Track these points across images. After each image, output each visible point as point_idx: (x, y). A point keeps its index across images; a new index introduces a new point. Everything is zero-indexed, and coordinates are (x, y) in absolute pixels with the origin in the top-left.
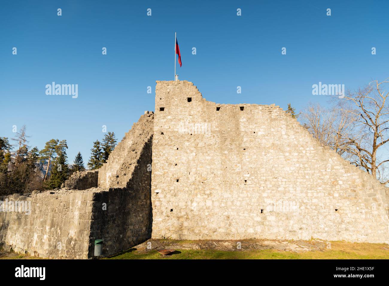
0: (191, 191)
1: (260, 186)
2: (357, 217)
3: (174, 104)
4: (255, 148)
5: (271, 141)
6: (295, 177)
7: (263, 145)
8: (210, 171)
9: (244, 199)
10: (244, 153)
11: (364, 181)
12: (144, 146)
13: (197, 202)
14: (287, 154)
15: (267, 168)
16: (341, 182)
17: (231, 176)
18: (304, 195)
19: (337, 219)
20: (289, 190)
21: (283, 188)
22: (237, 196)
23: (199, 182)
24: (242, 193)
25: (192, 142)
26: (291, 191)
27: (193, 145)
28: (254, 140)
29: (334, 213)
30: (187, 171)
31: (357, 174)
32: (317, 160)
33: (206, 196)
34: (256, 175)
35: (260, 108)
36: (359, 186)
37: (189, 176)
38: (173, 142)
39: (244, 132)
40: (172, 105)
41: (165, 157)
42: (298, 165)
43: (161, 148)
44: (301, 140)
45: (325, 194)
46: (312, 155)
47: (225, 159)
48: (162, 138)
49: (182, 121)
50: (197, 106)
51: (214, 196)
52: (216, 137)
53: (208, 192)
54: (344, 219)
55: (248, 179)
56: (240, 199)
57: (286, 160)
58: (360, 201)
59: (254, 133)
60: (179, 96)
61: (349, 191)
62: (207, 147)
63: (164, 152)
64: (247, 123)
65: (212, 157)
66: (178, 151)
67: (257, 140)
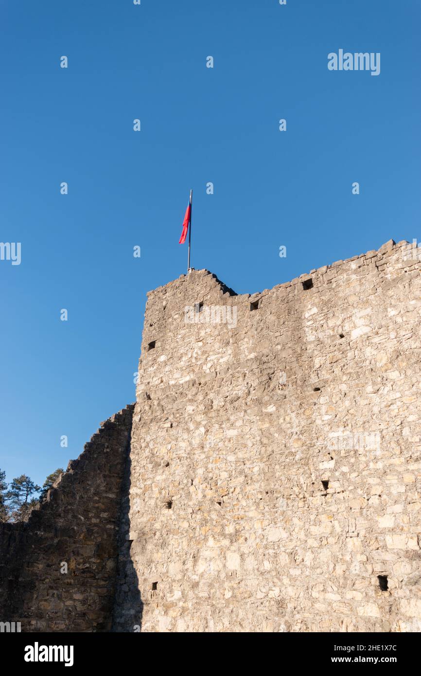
0: (194, 530)
1: (368, 493)
3: (172, 327)
4: (345, 378)
5: (391, 347)
7: (367, 363)
8: (236, 469)
9: (324, 542)
10: (316, 401)
13: (206, 559)
17: (284, 474)
22: (302, 536)
23: (212, 502)
24: (317, 523)
25: (199, 402)
27: (202, 407)
28: (340, 356)
30: (188, 476)
33: (226, 542)
34: (353, 460)
35: (354, 265)
37: (192, 489)
38: (165, 412)
39: (313, 342)
40: (169, 331)
41: (148, 450)
43: (143, 431)
47: (268, 429)
48: (147, 408)
49: (184, 359)
51: (246, 539)
52: (249, 375)
53: (230, 529)
55: (333, 477)
56: (312, 542)
59: (342, 336)
60: (182, 306)
62: (228, 406)
63: (148, 439)
64: (320, 318)
65: (240, 430)
66: (173, 432)
67: (350, 354)
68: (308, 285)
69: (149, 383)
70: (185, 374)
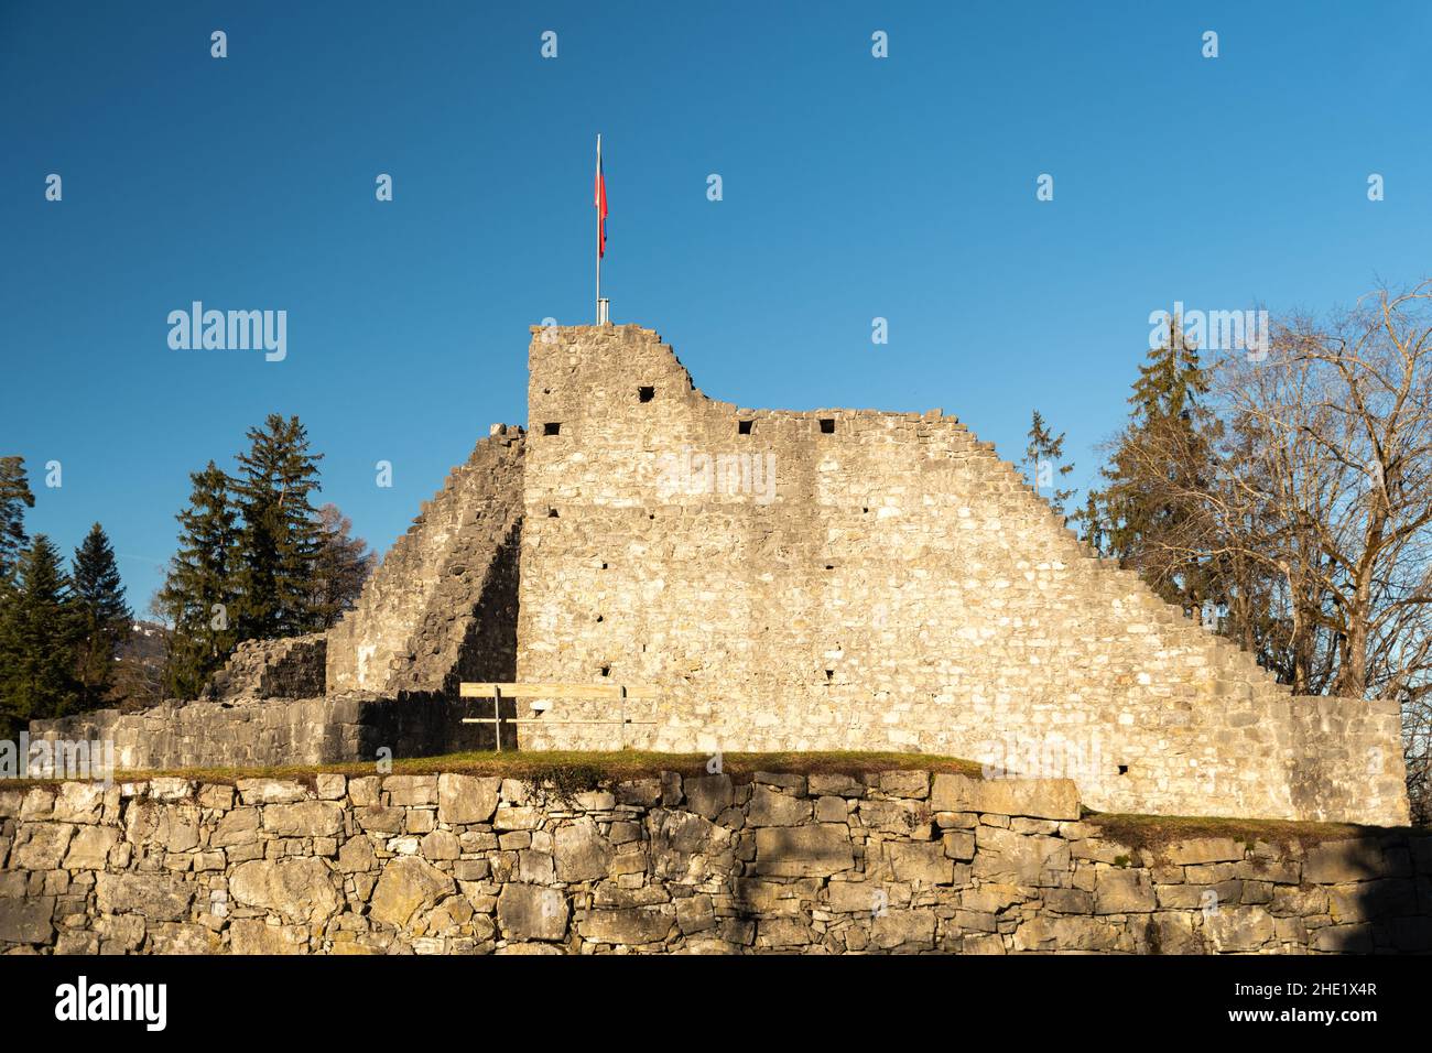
0: (650, 706)
1: (876, 689)
2: (1187, 791)
3: (594, 410)
4: (865, 563)
5: (921, 541)
6: (994, 661)
7: (893, 551)
8: (713, 642)
9: (822, 731)
10: (826, 580)
11: (1223, 673)
12: (494, 558)
13: (668, 740)
14: (972, 584)
15: (901, 631)
16: (1144, 679)
17: (780, 657)
18: (1020, 718)
19: (1124, 798)
20: (971, 703)
21: (950, 696)
22: (798, 723)
23: (677, 675)
24: (817, 712)
25: (652, 542)
26: (978, 708)
27: (659, 552)
28: (862, 535)
29: (1115, 778)
30: (637, 639)
31: (1201, 650)
32: (1072, 604)
33: (698, 723)
34: (864, 654)
35: (890, 423)
36: (1205, 691)
37: (644, 657)
38: (591, 544)
39: (829, 507)
40: (586, 414)
41: (562, 593)
42: (1004, 621)
43: (548, 563)
44: (1022, 534)
45: (1088, 716)
46: (1055, 586)
47: (762, 601)
48: (553, 530)
49: (620, 470)
50: (673, 416)
51: (725, 722)
52: (735, 525)
53: (704, 709)
54: (1145, 796)
55: (839, 667)
56: (807, 731)
57: (966, 606)
58: (1203, 738)
59: (866, 510)
60: (611, 381)
61: (1171, 706)
62: (702, 560)
63: (561, 576)
64: (842, 477)
65: (720, 594)
66: (606, 575)
67: (873, 535)
68: (827, 426)
69: (551, 490)
70: (624, 494)
